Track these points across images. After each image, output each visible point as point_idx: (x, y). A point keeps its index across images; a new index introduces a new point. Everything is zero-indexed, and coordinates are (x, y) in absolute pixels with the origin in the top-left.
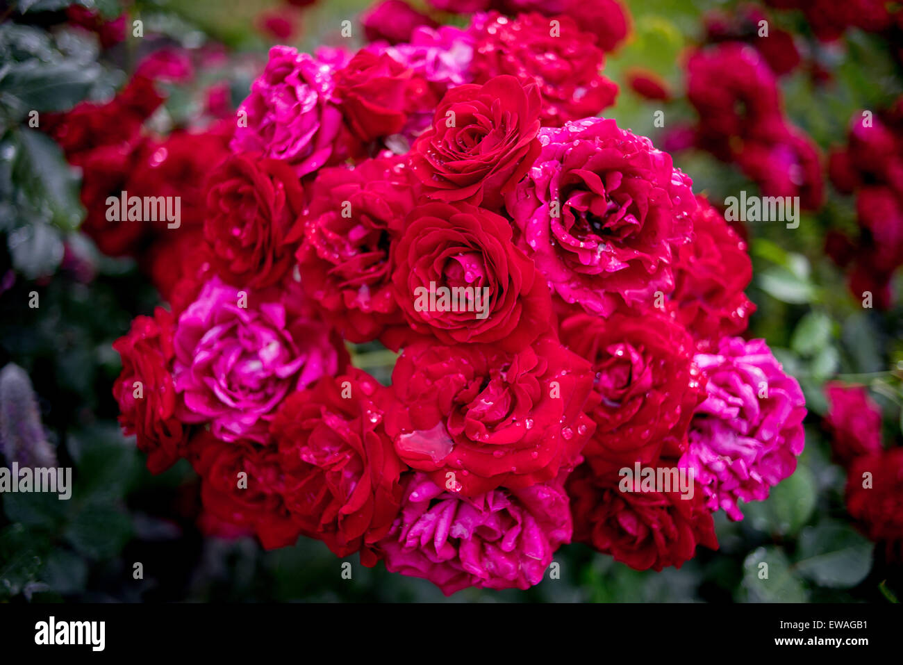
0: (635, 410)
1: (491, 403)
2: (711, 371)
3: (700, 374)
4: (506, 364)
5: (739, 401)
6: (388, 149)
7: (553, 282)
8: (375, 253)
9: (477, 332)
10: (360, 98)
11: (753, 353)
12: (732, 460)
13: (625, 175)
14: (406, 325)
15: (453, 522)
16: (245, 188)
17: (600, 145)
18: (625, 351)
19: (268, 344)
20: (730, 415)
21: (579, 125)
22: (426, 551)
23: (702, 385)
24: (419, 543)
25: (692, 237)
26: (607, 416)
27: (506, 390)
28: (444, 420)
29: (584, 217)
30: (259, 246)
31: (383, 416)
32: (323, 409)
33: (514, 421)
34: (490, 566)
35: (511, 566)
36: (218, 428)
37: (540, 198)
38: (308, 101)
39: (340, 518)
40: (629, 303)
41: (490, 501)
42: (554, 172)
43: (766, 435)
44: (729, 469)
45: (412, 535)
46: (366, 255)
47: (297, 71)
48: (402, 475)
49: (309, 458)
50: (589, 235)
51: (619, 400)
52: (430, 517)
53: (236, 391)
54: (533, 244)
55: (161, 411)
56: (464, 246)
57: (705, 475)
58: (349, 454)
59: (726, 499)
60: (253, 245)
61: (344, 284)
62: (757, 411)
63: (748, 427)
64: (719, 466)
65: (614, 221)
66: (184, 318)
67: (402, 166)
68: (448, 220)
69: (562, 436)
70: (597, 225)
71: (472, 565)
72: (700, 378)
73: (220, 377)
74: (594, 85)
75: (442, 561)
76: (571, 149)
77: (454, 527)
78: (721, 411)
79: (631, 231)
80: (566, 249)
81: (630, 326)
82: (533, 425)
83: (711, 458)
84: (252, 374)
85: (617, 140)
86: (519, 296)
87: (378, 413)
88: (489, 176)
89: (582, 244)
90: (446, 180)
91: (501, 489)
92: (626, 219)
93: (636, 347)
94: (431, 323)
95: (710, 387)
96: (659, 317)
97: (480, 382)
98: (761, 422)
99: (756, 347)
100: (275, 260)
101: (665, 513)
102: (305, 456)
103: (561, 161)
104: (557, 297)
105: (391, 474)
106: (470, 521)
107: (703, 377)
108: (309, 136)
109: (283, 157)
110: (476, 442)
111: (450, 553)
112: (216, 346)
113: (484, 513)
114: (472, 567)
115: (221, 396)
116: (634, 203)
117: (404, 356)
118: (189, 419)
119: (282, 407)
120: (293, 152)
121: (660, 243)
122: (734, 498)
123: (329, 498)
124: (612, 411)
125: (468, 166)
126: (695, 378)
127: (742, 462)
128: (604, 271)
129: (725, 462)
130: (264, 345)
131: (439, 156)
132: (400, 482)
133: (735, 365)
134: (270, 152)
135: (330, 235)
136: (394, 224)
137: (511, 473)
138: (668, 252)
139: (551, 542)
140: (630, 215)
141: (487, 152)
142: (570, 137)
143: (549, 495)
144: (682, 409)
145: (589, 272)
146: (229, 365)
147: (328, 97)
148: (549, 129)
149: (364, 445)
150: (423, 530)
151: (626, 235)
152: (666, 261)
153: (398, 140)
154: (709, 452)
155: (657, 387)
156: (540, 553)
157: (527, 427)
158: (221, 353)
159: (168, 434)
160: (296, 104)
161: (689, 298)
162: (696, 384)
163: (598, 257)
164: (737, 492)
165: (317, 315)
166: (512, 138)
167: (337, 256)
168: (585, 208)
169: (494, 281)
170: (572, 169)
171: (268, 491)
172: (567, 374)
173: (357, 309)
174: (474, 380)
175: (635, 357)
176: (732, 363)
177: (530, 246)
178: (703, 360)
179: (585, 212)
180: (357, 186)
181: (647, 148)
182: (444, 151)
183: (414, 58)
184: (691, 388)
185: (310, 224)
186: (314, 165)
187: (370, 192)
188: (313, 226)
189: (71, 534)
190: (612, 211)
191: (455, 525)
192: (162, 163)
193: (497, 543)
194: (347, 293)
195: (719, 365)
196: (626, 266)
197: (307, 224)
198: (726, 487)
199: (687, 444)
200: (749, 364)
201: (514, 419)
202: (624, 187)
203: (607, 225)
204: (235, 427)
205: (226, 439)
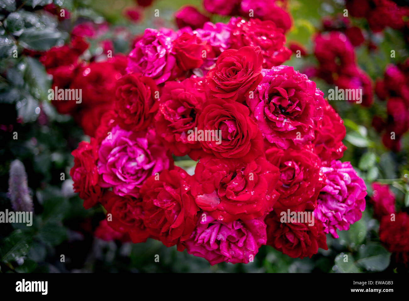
0: (296, 189)
1: (237, 184)
2: (328, 174)
3: (323, 175)
4: (243, 168)
5: (339, 187)
6: (194, 75)
7: (264, 134)
8: (188, 119)
9: (232, 154)
10: (184, 52)
11: (345, 167)
12: (335, 212)
13: (296, 90)
14: (201, 149)
15: (218, 233)
16: (133, 88)
17: (286, 77)
18: (292, 164)
19: (140, 155)
20: (335, 193)
21: (277, 69)
22: (206, 245)
23: (324, 180)
24: (203, 242)
25: (323, 117)
26: (284, 191)
27: (244, 178)
28: (216, 190)
29: (278, 107)
30: (138, 113)
31: (190, 187)
32: (164, 184)
33: (246, 191)
34: (232, 253)
35: (241, 253)
36: (117, 190)
37: (261, 99)
38: (162, 53)
39: (170, 230)
40: (296, 144)
41: (234, 225)
42: (267, 88)
43: (350, 202)
44: (334, 216)
45: (200, 238)
46: (185, 119)
47: (157, 40)
48: (198, 212)
49: (157, 204)
50: (280, 115)
51: (288, 185)
52: (208, 231)
53: (125, 175)
54: (257, 117)
55: (92, 182)
56: (228, 117)
57: (324, 218)
58: (175, 203)
59: (332, 228)
60: (135, 113)
61: (175, 131)
62: (347, 192)
63: (342, 199)
64: (330, 214)
65: (291, 109)
66: (103, 142)
67: (201, 82)
68: (222, 106)
69: (266, 199)
70: (283, 111)
71: (224, 252)
72: (323, 177)
73: (119, 168)
74: (281, 50)
75: (212, 250)
76: (274, 78)
77: (218, 236)
78: (331, 191)
79: (298, 114)
80: (271, 120)
81: (294, 154)
82: (254, 194)
83: (326, 211)
84: (132, 167)
85: (294, 76)
86: (251, 139)
87: (188, 186)
88: (241, 89)
89: (278, 119)
90: (222, 89)
91: (239, 220)
92: (296, 109)
93: (297, 163)
94: (213, 149)
95: (327, 181)
96: (307, 150)
97: (232, 175)
98: (348, 197)
99: (347, 165)
100: (145, 119)
101: (306, 233)
102: (155, 203)
103: (270, 84)
104: (266, 140)
105: (193, 212)
106: (225, 233)
107: (324, 176)
108: (162, 68)
109: (150, 76)
110: (230, 200)
111: (215, 247)
112: (117, 155)
113: (232, 230)
114: (225, 253)
115: (119, 176)
116: (299, 102)
117: (200, 162)
118: (104, 186)
119: (145, 182)
120: (155, 74)
121: (309, 119)
122: (335, 228)
123: (165, 221)
124: (286, 189)
125: (231, 84)
126: (321, 177)
127: (339, 213)
128: (286, 130)
129: (332, 213)
130: (138, 155)
131: (219, 79)
132: (197, 216)
133: (338, 172)
134: (144, 74)
135: (170, 110)
136: (198, 107)
137: (245, 213)
138: (312, 123)
139: (258, 244)
140: (298, 107)
141: (240, 78)
142: (274, 73)
143: (258, 223)
144: (315, 190)
145: (280, 130)
146: (123, 163)
147: (170, 51)
148: (265, 69)
149: (182, 200)
150: (205, 237)
151: (295, 115)
152: (311, 127)
153: (199, 71)
154: (326, 208)
155: (305, 180)
156: (254, 248)
157: (252, 194)
158: (119, 158)
159: (94, 192)
160: (157, 54)
161: (319, 143)
162: (322, 179)
163: (284, 124)
164: (336, 226)
165: (161, 144)
166: (251, 73)
167: (172, 119)
168: (279, 103)
169: (240, 132)
170: (274, 87)
171: (137, 218)
172: (269, 173)
173: (181, 142)
174: (230, 174)
175: (297, 167)
176: (337, 171)
177: (256, 119)
178: (325, 170)
179: (279, 105)
180: (183, 90)
181: (306, 79)
182: (221, 77)
183: (205, 36)
184: (319, 181)
185: (162, 105)
186: (163, 80)
187: (188, 93)
188: (163, 106)
189: (39, 236)
190: (290, 105)
191: (219, 235)
192: (88, 74)
193: (236, 243)
194: (176, 135)
195: (331, 172)
196: (296, 128)
197: (160, 105)
198: (332, 224)
199: (317, 205)
200: (344, 172)
201: (246, 190)
202: (295, 95)
203: (288, 111)
204: (124, 190)
205: (120, 195)
